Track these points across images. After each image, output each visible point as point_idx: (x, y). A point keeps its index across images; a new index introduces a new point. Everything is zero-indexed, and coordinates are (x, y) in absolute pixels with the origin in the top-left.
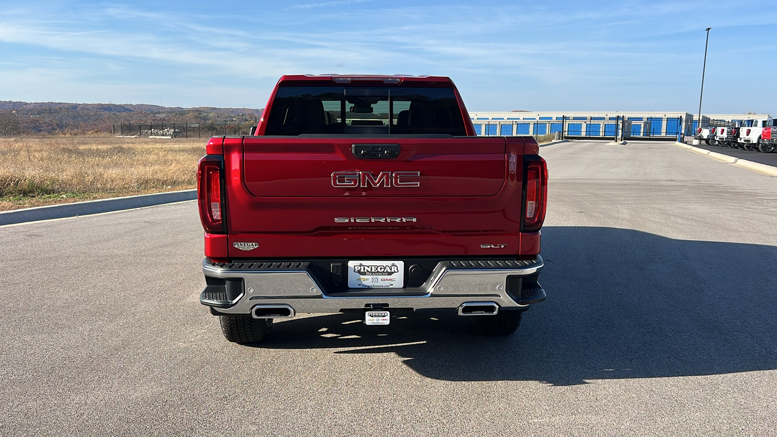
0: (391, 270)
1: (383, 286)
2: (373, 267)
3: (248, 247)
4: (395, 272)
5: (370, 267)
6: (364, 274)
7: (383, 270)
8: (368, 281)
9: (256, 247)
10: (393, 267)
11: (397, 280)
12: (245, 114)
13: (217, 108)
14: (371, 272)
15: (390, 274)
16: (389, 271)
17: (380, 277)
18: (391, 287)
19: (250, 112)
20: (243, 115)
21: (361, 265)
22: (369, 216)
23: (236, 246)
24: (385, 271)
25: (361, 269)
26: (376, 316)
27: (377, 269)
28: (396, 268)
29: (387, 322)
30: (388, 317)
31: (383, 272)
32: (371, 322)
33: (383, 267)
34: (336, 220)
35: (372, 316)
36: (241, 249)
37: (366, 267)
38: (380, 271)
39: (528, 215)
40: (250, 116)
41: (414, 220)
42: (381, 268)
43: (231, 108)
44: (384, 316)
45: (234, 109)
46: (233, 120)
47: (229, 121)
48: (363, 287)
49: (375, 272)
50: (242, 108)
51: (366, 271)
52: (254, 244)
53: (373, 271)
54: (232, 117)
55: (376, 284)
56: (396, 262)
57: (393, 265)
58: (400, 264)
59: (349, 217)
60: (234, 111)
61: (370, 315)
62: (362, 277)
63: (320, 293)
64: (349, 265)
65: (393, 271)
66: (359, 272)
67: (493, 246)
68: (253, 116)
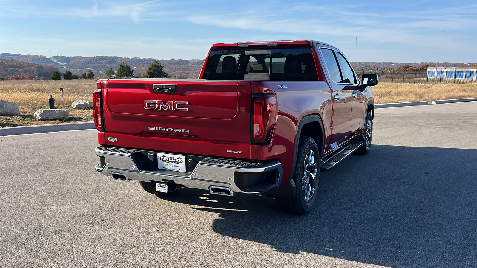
0: (179, 161)
1: (175, 170)
2: (170, 158)
3: (113, 140)
4: (181, 162)
5: (168, 158)
6: (165, 161)
7: (174, 160)
8: (167, 165)
9: (116, 140)
10: (179, 159)
11: (182, 167)
12: (371, 66)
13: (354, 63)
14: (168, 161)
15: (178, 163)
16: (178, 161)
17: (174, 164)
18: (179, 171)
19: (375, 64)
20: (369, 66)
21: (163, 156)
22: (165, 127)
23: (108, 139)
24: (176, 161)
25: (163, 159)
26: (161, 187)
27: (171, 159)
28: (181, 160)
29: (166, 191)
30: (167, 188)
31: (175, 161)
32: (158, 190)
33: (174, 159)
35: (159, 186)
37: (166, 157)
38: (173, 160)
39: (255, 133)
40: (374, 67)
41: (188, 131)
42: (173, 159)
43: (362, 62)
44: (165, 187)
45: (364, 63)
46: (363, 70)
47: (360, 70)
48: (165, 169)
49: (170, 161)
50: (369, 62)
51: (166, 160)
52: (116, 138)
53: (170, 160)
54: (362, 68)
55: (171, 168)
56: (181, 156)
57: (180, 158)
58: (183, 158)
59: (155, 127)
60: (364, 64)
61: (158, 186)
62: (164, 163)
63: (137, 169)
64: (158, 155)
65: (180, 161)
66: (163, 160)
67: (234, 152)
68: (376, 67)
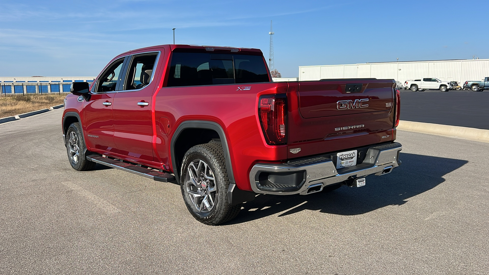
1: (349, 166)
3: (295, 151)
4: (354, 157)
5: (345, 155)
7: (350, 156)
9: (300, 151)
16: (352, 156)
18: (352, 165)
21: (342, 155)
22: (347, 126)
23: (291, 152)
25: (342, 157)
27: (348, 156)
28: (354, 154)
32: (360, 185)
34: (336, 129)
35: (359, 182)
36: (293, 153)
41: (364, 126)
44: (363, 181)
48: (342, 168)
51: (344, 158)
52: (299, 149)
53: (346, 157)
55: (346, 165)
56: (354, 151)
59: (341, 127)
62: (342, 161)
63: (337, 173)
64: (337, 155)
66: (341, 159)
67: (385, 137)
